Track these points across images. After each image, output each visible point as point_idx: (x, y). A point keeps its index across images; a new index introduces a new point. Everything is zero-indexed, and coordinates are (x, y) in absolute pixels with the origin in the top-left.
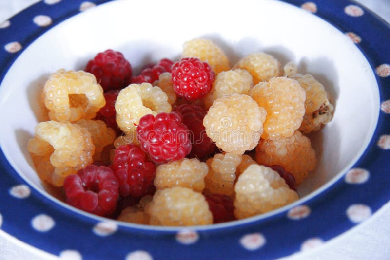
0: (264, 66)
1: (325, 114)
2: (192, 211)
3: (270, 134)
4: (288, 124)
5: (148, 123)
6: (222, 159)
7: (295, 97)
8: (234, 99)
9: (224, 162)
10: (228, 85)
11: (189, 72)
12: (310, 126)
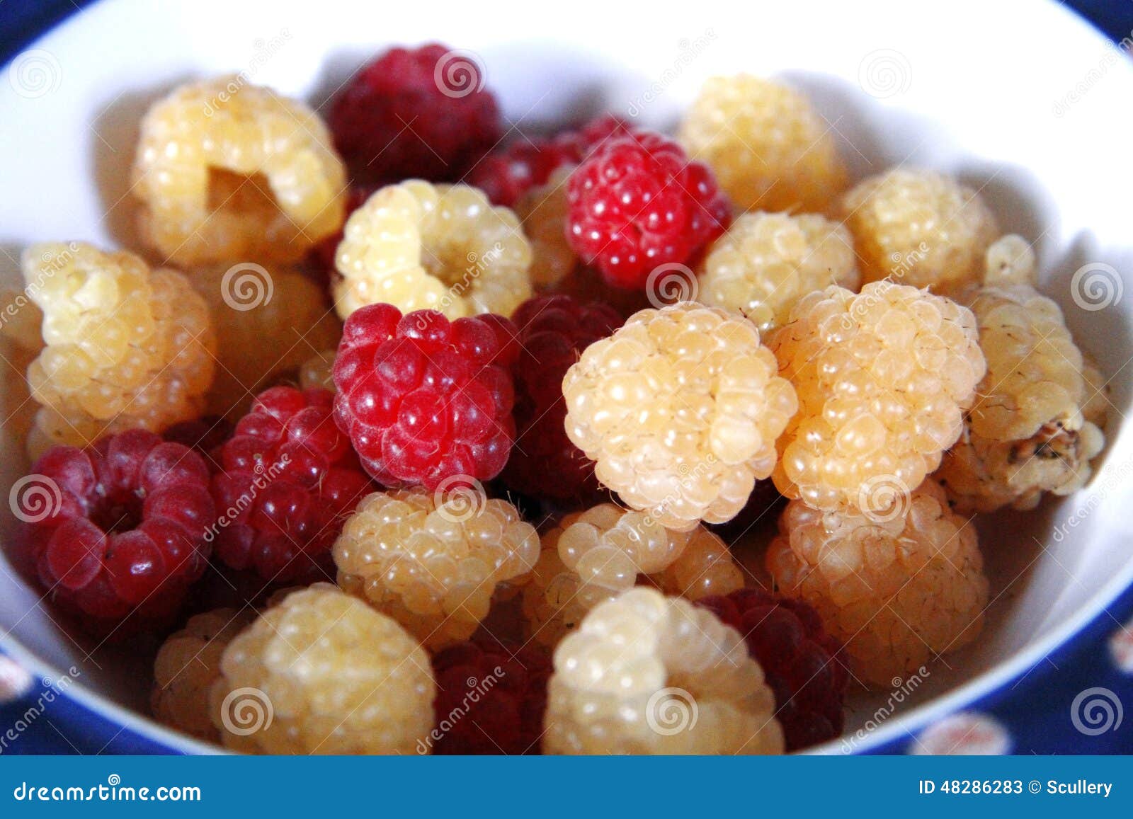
0: (915, 227)
1: (1059, 461)
2: (339, 697)
3: (801, 487)
4: (869, 465)
5: (367, 335)
6: (601, 529)
7: (927, 373)
8: (692, 328)
9: (605, 543)
10: (749, 264)
11: (618, 187)
12: (992, 488)
